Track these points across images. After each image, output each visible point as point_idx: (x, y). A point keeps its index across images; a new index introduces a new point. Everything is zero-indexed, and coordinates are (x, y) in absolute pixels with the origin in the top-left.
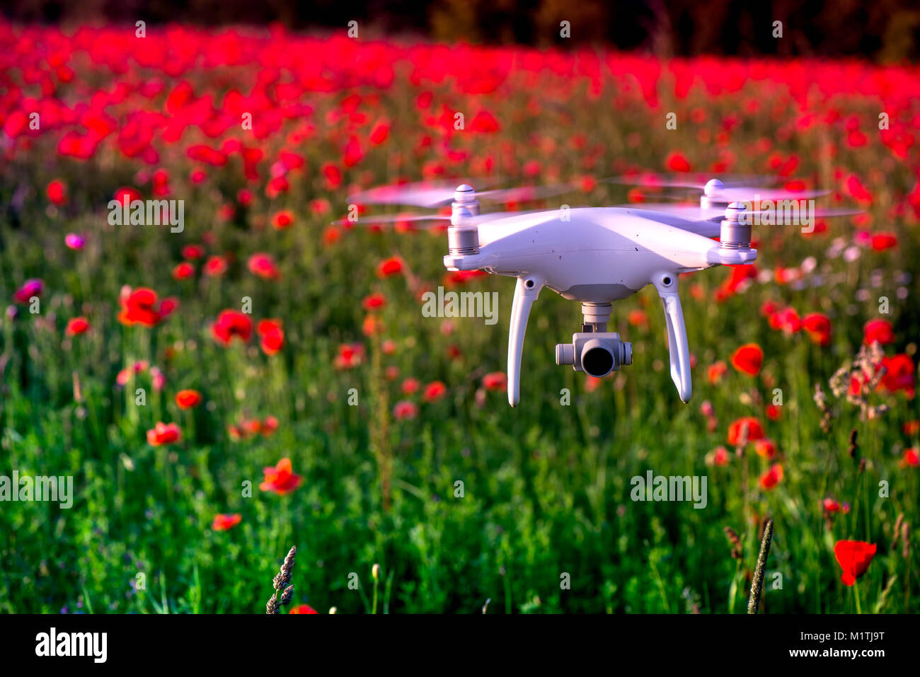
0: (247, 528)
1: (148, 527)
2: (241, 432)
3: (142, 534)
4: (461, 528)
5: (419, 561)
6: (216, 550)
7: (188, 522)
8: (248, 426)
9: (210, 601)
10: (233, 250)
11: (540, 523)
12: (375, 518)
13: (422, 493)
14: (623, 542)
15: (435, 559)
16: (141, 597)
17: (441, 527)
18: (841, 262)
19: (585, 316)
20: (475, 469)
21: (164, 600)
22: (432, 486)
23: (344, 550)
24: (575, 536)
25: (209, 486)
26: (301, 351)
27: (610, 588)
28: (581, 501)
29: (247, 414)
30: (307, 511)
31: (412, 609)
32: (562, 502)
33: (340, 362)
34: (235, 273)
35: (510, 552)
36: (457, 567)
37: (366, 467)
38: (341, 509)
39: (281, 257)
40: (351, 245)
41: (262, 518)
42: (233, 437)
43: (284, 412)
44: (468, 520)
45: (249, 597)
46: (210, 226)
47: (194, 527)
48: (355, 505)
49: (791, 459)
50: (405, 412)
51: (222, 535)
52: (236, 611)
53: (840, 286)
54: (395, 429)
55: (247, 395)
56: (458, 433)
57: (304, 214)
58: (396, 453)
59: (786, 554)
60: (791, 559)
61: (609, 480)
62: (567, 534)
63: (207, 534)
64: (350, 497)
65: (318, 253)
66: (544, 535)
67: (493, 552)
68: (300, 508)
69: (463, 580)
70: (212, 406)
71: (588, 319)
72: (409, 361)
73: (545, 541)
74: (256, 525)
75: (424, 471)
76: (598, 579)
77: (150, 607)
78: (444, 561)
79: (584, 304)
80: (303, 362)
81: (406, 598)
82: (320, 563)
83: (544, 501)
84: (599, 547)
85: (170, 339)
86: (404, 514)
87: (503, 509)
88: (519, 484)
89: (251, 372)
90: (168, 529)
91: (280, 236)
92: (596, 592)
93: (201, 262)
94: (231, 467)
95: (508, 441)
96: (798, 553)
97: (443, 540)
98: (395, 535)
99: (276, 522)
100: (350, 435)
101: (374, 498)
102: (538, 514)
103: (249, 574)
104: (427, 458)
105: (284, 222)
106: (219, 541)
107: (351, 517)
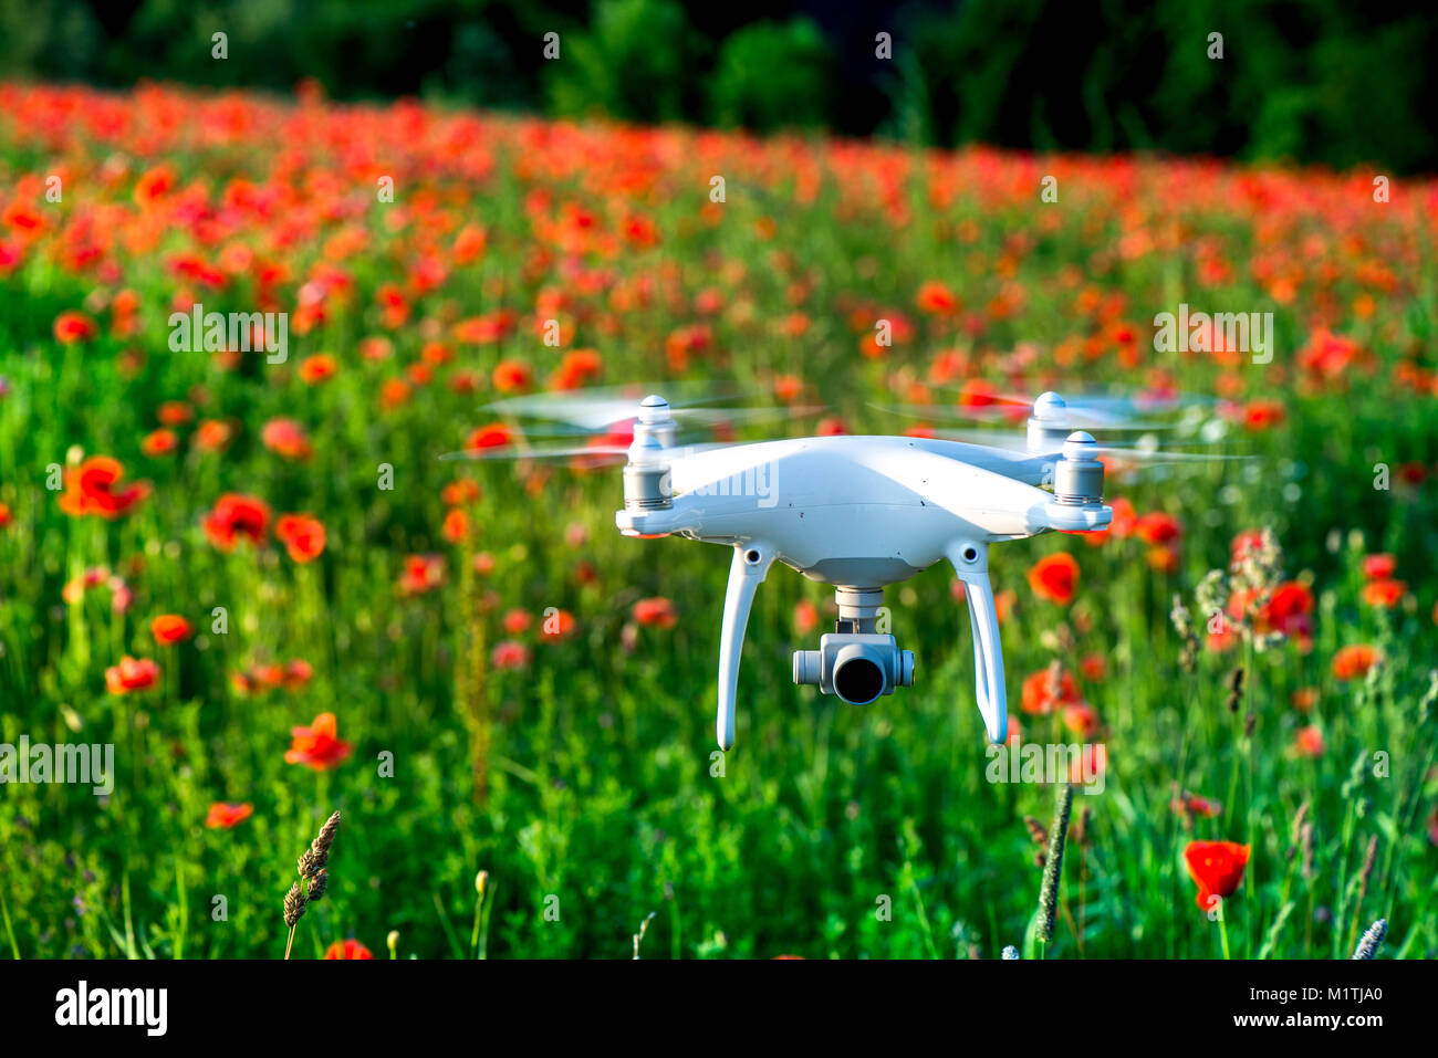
0: (260, 824)
1: (102, 822)
2: (251, 684)
3: (92, 833)
4: (599, 834)
5: (533, 880)
6: (209, 859)
7: (165, 813)
8: (262, 673)
9: (199, 939)
10: (239, 414)
11: (725, 827)
12: (462, 816)
13: (536, 776)
14: (856, 857)
15: (557, 878)
16: (90, 922)
17: (568, 827)
18: (1196, 443)
19: (841, 608)
20: (619, 746)
21: (128, 926)
22: (553, 769)
23: (413, 864)
24: (779, 847)
25: (199, 762)
26: (346, 563)
27: (836, 926)
28: (789, 798)
29: (260, 657)
30: (355, 803)
31: (521, 953)
32: (760, 796)
33: (407, 584)
34: (240, 447)
35: (677, 868)
36: (591, 892)
37: (449, 738)
38: (407, 802)
39: (314, 423)
40: (424, 408)
41: (283, 809)
42: (237, 690)
43: (319, 655)
44: (610, 820)
45: (261, 934)
46: (203, 378)
47: (175, 822)
48: (430, 794)
49: (1120, 735)
50: (509, 657)
51: (219, 834)
52: (241, 955)
53: (1195, 482)
54: (495, 679)
55: (261, 628)
56: (592, 692)
57: (352, 360)
58: (495, 715)
59: (1115, 878)
60: (1123, 888)
61: (833, 768)
62: (766, 846)
63: (196, 834)
64: (422, 783)
65: (372, 419)
66: (730, 844)
67: (650, 870)
68: (344, 799)
69: (601, 912)
70: (204, 643)
71: (846, 612)
72: (515, 584)
73: (732, 854)
74: (274, 821)
75: (540, 745)
76: (815, 912)
77: (105, 939)
78: (572, 884)
79: (840, 588)
80: (349, 579)
81: (511, 937)
82: (374, 882)
83: (731, 794)
84: (817, 864)
85: (139, 543)
86: (508, 810)
87: (665, 806)
88: (690, 769)
89: (266, 591)
90: (133, 823)
91: (312, 393)
92: (814, 934)
93: (188, 430)
94: (233, 735)
95: (672, 706)
96: (1133, 882)
97: (572, 850)
98: (493, 843)
99: (306, 816)
100: (422, 693)
101: (462, 784)
102: (722, 812)
103: (261, 897)
104: (545, 725)
105: (321, 373)
106: (214, 843)
107: (424, 812)
